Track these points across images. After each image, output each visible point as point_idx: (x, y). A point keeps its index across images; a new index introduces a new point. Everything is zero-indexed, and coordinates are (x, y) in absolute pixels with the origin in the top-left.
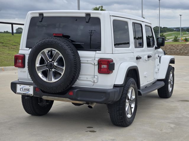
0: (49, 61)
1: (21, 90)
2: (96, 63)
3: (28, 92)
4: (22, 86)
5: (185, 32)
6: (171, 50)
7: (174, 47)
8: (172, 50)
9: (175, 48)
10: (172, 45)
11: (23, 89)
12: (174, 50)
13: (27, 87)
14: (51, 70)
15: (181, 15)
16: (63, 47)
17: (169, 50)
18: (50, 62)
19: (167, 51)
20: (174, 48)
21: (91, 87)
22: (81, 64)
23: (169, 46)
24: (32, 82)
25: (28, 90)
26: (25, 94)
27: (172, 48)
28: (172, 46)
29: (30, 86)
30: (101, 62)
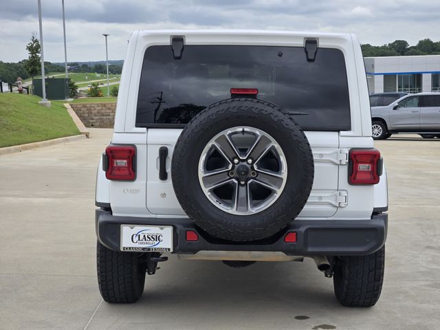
0: (236, 161)
1: (136, 239)
2: (345, 161)
3: (156, 243)
4: (137, 229)
5: (92, 74)
6: (103, 116)
7: (109, 109)
8: (105, 117)
9: (111, 111)
10: (105, 105)
11: (141, 238)
12: (109, 115)
13: (154, 230)
14: (243, 183)
15: (106, 36)
16: (282, 122)
17: (97, 117)
18: (241, 163)
19: (93, 119)
20: (108, 111)
21: (328, 219)
22: (315, 165)
23: (98, 106)
24: (187, 217)
25: (158, 238)
26: (149, 249)
27: (103, 111)
28: (104, 108)
29: (162, 229)
30: (356, 157)
